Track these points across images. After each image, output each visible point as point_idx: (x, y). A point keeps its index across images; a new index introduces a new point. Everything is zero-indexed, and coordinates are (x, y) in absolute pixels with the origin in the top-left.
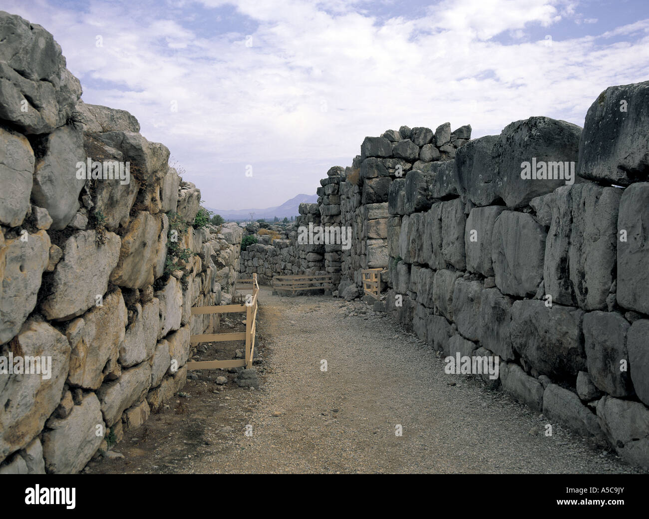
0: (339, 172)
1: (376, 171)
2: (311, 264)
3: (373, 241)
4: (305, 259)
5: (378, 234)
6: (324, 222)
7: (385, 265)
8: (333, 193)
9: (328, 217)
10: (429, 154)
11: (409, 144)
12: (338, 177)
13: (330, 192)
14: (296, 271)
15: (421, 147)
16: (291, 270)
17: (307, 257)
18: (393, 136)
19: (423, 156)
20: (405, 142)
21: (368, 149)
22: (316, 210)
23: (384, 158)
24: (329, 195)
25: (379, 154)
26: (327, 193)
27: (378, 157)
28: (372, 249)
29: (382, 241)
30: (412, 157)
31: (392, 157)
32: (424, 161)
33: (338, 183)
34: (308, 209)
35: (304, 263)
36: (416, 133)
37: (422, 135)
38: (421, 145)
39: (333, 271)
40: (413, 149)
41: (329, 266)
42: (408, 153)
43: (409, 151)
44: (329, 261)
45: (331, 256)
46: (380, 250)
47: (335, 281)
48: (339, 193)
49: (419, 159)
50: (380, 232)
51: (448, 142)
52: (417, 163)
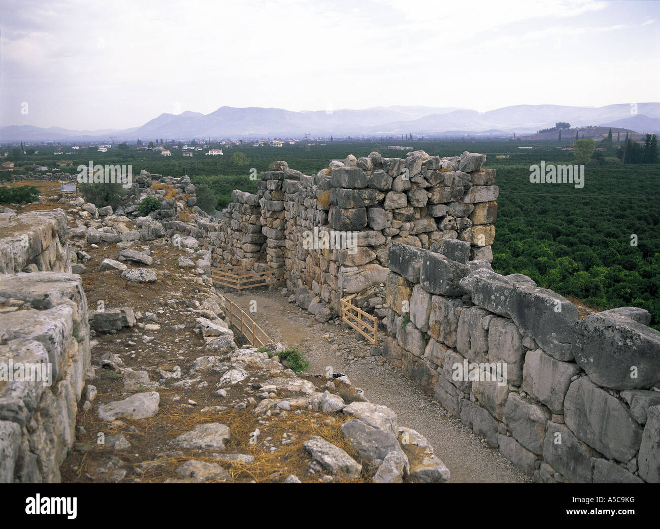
0: (282, 167)
1: (352, 202)
2: (248, 255)
3: (349, 269)
4: (241, 248)
5: (353, 262)
6: (265, 216)
7: (359, 291)
8: (277, 189)
9: (270, 212)
10: (402, 186)
11: (384, 176)
12: (282, 173)
13: (273, 187)
14: (229, 259)
15: (394, 178)
16: (222, 256)
17: (242, 247)
18: (367, 166)
19: (396, 187)
20: (380, 174)
21: (345, 180)
22: (255, 202)
23: (360, 189)
24: (272, 190)
25: (356, 186)
26: (269, 187)
27: (355, 188)
28: (347, 276)
29: (356, 268)
30: (386, 188)
31: (367, 188)
32: (396, 192)
33: (282, 180)
34: (245, 199)
35: (239, 254)
36: (390, 165)
37: (396, 168)
38: (394, 176)
39: (277, 266)
40: (387, 180)
41: (271, 261)
42: (383, 185)
43: (383, 183)
44: (272, 257)
45: (275, 252)
46: (355, 277)
47: (279, 277)
48: (283, 190)
49: (391, 190)
50: (355, 260)
51: (419, 174)
52: (390, 193)
